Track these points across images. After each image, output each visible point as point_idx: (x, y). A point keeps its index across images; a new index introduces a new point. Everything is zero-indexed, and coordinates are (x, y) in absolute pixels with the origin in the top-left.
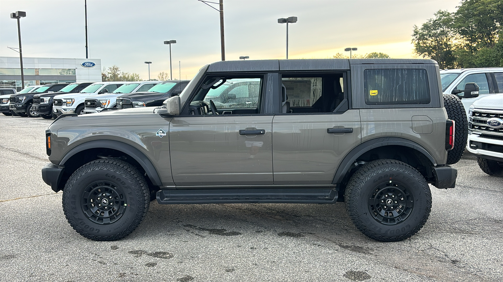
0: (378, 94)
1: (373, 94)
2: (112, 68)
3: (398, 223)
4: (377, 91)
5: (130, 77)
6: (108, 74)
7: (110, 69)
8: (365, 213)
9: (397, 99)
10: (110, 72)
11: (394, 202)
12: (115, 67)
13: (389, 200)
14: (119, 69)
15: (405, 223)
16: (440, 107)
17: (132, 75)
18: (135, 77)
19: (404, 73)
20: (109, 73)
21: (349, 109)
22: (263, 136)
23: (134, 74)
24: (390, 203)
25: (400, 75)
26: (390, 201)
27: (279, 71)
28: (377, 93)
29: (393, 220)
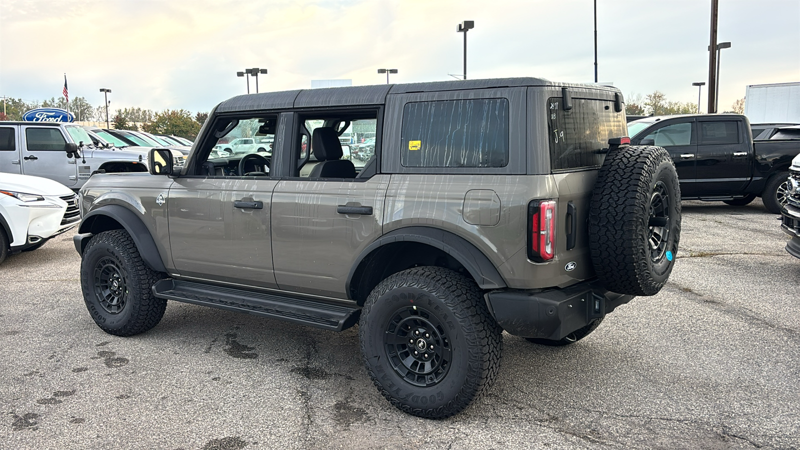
0: (421, 148)
1: (413, 147)
2: (653, 95)
3: (428, 386)
4: (419, 142)
5: (681, 110)
6: (645, 106)
7: (649, 98)
8: (377, 357)
9: (450, 157)
10: (648, 101)
11: (429, 347)
12: (658, 94)
13: (420, 341)
14: (664, 97)
15: (437, 388)
16: (526, 174)
17: (686, 106)
18: (690, 108)
19: (467, 108)
20: (646, 104)
21: (377, 174)
22: (260, 212)
23: (690, 105)
24: (423, 346)
25: (460, 110)
26: (422, 343)
27: (294, 108)
28: (420, 146)
29: (421, 378)
